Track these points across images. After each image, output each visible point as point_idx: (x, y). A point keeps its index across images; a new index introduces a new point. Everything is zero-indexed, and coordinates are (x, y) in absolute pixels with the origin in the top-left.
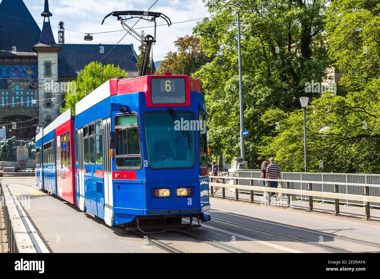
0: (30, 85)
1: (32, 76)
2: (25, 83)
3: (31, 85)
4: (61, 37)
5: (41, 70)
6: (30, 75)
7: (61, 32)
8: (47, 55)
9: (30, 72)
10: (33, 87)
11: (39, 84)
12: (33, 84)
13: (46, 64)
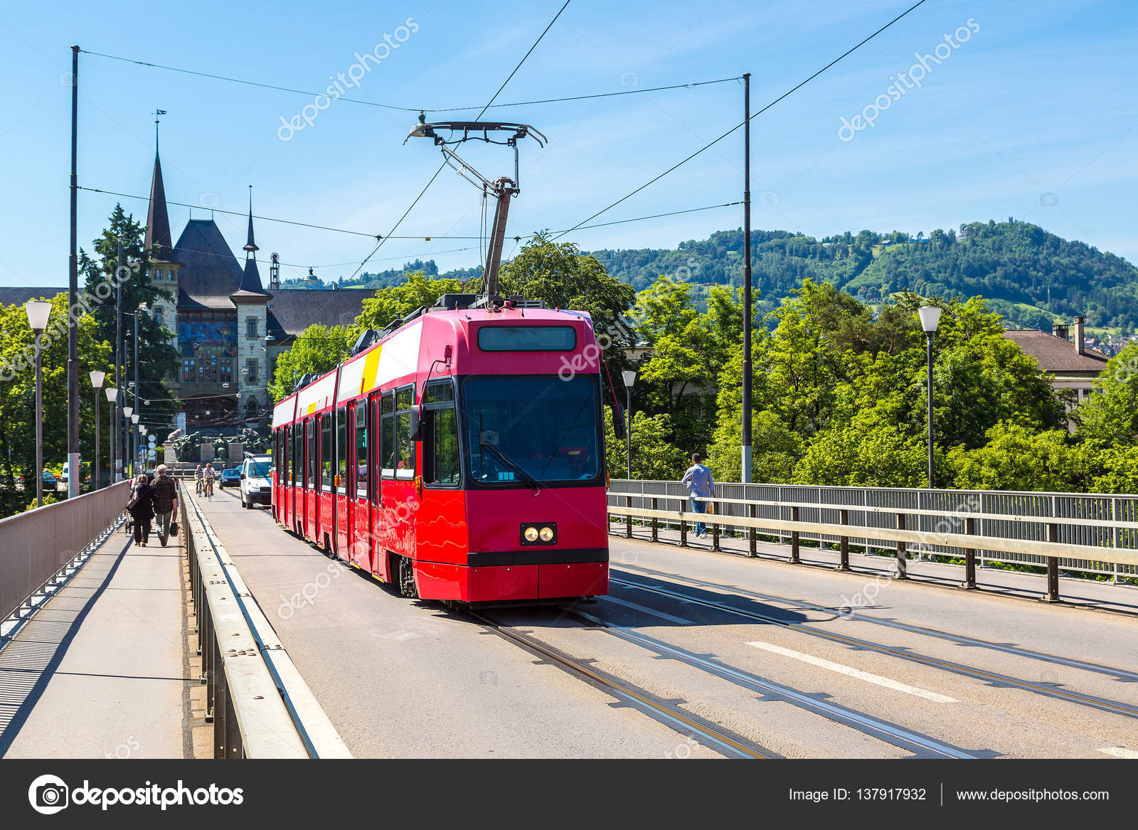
0: (225, 351)
1: (229, 338)
2: (220, 348)
3: (228, 351)
4: (275, 276)
5: (242, 328)
6: (225, 336)
7: (275, 269)
8: (251, 307)
9: (225, 333)
10: (230, 353)
11: (239, 350)
12: (231, 350)
13: (249, 320)
